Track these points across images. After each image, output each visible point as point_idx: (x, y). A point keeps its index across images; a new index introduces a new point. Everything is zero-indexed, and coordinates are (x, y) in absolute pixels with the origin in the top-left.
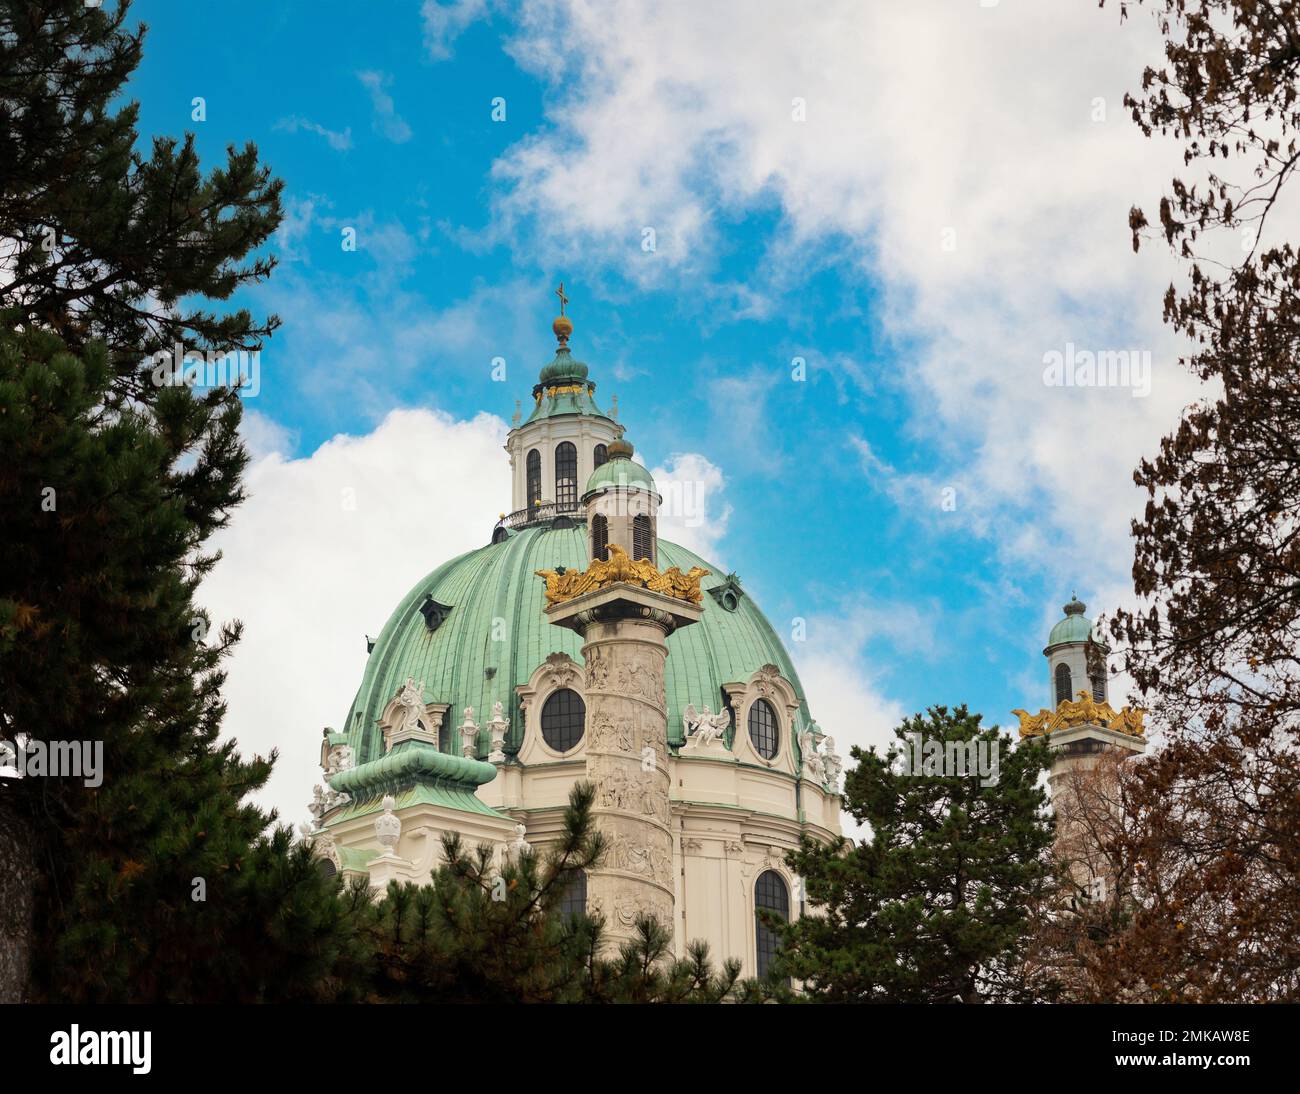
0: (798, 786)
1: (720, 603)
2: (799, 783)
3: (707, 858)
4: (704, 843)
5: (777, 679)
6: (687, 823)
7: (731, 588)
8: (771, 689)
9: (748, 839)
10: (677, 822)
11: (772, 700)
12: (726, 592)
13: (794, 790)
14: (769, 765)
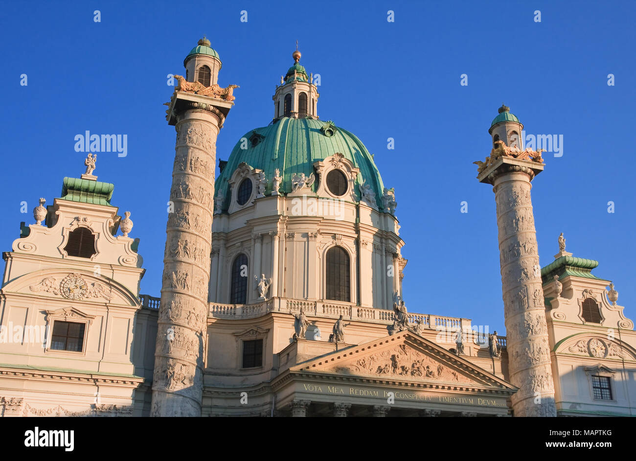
0: (358, 208)
1: (324, 134)
2: (358, 206)
5: (342, 160)
6: (289, 227)
7: (330, 127)
8: (341, 165)
9: (321, 232)
11: (342, 170)
12: (327, 129)
13: (355, 210)
14: (338, 198)
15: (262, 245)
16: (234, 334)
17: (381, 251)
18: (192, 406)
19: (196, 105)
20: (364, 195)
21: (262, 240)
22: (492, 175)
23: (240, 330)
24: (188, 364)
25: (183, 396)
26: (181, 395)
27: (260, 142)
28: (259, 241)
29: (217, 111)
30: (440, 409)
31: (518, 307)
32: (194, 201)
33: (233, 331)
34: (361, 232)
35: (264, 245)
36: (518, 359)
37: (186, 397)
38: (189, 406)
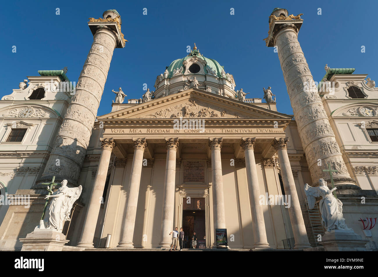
0: (205, 76)
1: (192, 56)
11: (197, 63)
14: (195, 74)
18: (65, 161)
22: (272, 37)
25: (59, 155)
26: (58, 155)
30: (223, 137)
31: (297, 91)
32: (89, 63)
36: (302, 120)
37: (61, 156)
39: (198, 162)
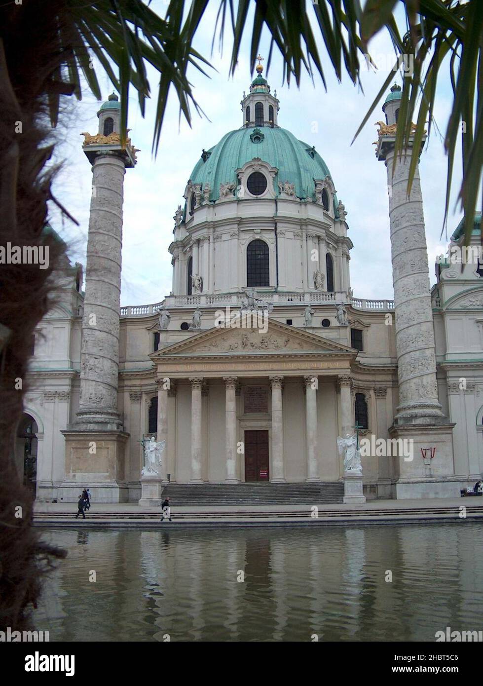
0: (276, 203)
1: (252, 141)
2: (276, 201)
3: (224, 241)
4: (222, 235)
5: (260, 163)
6: (217, 229)
7: (257, 134)
8: (259, 167)
9: (242, 229)
10: (212, 230)
11: (260, 171)
12: (255, 136)
13: (274, 205)
14: (257, 197)
15: (199, 248)
16: (146, 328)
17: (302, 237)
19: (98, 153)
20: (283, 190)
21: (199, 244)
23: (150, 325)
24: (99, 357)
27: (208, 158)
28: (196, 245)
29: (117, 154)
30: (283, 375)
33: (146, 326)
34: (278, 224)
35: (200, 248)
37: (98, 382)
38: (101, 388)
39: (261, 388)
